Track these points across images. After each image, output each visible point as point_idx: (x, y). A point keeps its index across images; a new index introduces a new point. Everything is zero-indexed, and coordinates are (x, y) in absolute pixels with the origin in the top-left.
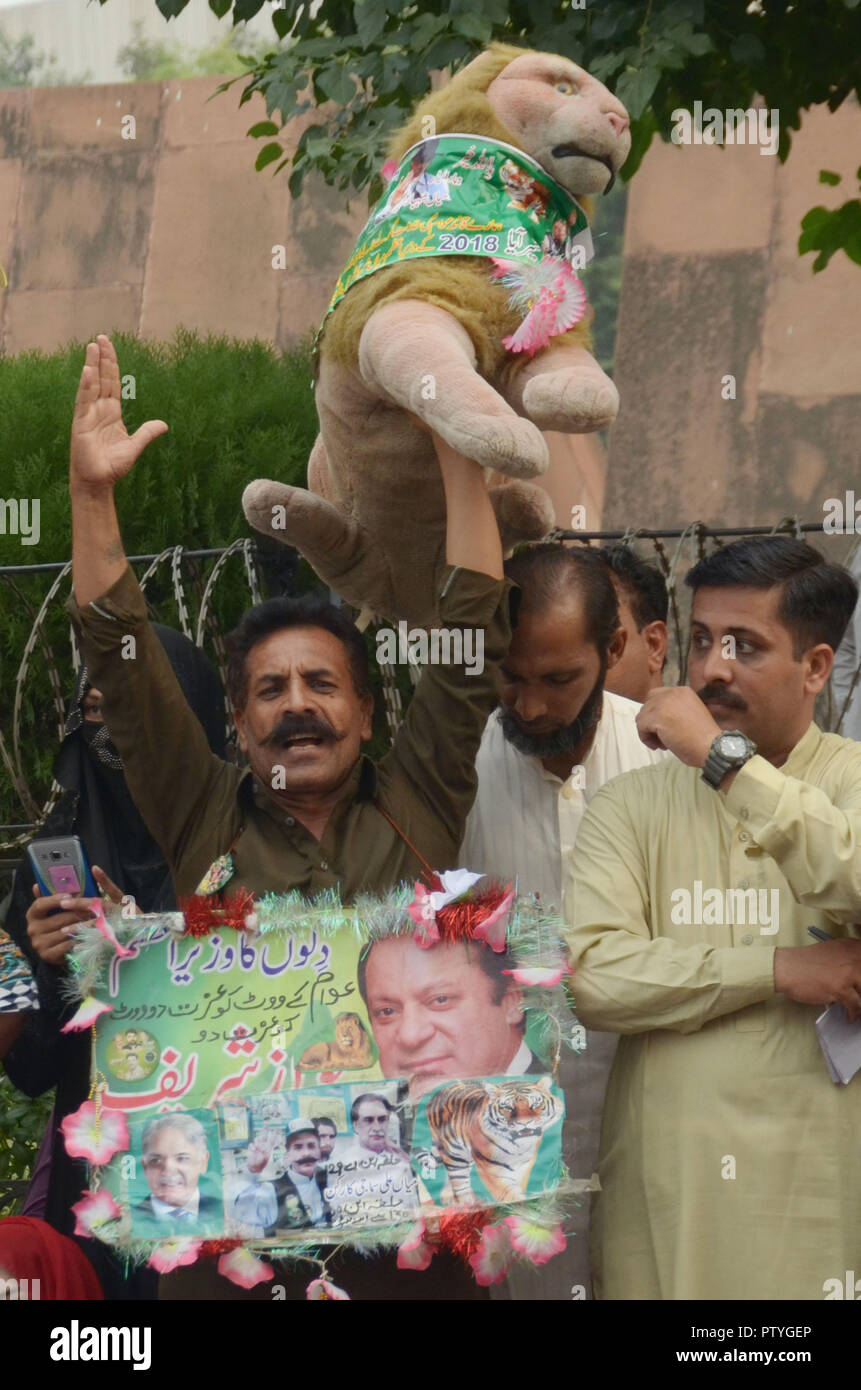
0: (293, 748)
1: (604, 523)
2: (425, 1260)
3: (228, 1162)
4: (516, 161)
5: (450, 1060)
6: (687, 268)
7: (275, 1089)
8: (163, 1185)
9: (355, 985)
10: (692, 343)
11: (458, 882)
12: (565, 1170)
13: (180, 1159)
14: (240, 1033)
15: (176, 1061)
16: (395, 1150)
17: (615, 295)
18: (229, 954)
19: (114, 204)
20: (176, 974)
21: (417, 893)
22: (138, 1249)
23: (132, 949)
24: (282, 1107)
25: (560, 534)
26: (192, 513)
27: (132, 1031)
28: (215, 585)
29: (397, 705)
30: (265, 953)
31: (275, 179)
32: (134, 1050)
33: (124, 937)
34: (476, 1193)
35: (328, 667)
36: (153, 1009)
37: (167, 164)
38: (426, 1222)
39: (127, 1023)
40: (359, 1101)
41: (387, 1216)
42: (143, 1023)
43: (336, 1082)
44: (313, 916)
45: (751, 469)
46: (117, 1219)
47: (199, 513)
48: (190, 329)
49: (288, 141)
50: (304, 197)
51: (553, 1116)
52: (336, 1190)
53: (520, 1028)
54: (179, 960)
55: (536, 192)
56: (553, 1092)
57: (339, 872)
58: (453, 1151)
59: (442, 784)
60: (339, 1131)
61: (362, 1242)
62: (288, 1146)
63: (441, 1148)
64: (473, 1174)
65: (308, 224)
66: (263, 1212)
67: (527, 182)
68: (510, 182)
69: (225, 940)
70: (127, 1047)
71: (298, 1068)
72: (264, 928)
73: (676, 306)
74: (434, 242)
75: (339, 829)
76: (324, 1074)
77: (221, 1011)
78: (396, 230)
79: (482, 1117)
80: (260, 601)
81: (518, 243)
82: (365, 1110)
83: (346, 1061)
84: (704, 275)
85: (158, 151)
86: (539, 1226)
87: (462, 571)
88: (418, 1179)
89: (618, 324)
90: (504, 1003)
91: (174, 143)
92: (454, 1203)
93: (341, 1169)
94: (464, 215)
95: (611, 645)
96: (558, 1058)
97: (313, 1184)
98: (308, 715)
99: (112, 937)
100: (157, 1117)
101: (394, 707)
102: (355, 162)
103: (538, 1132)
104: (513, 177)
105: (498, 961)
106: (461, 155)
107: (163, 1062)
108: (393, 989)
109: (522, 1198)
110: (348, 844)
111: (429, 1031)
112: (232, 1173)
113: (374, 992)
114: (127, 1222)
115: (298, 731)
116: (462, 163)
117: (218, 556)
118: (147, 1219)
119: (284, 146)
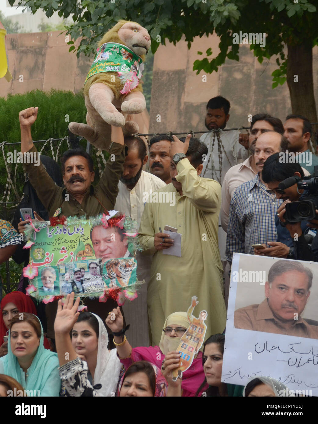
0: (74, 183)
1: (149, 132)
2: (106, 300)
3: (61, 278)
4: (124, 48)
5: (111, 254)
6: (168, 74)
7: (71, 261)
8: (46, 284)
9: (89, 237)
10: (169, 91)
11: (113, 213)
12: (137, 279)
13: (50, 277)
14: (63, 249)
15: (49, 255)
16: (99, 275)
17: (151, 80)
18: (61, 230)
19: (37, 60)
20: (49, 235)
21: (103, 216)
22: (40, 298)
23: (39, 229)
24: (73, 265)
25: (139, 135)
26: (55, 130)
27: (39, 248)
28: (60, 147)
30: (69, 230)
31: (73, 54)
32: (39, 252)
33: (37, 227)
34: (117, 285)
35: (83, 165)
36: (44, 243)
37: (49, 50)
38: (106, 292)
39: (37, 247)
40: (90, 264)
41: (97, 290)
42: (41, 246)
43: (85, 259)
44: (80, 221)
45: (182, 119)
46: (36, 291)
47: (56, 130)
48: (54, 88)
49: (76, 45)
50: (80, 58)
51: (135, 267)
52: (85, 284)
53: (127, 247)
54: (49, 232)
55: (129, 55)
56: (135, 261)
57: (85, 211)
58: (112, 275)
59: (110, 192)
60: (86, 271)
61: (91, 296)
62: (74, 274)
63: (109, 274)
64: (116, 280)
65: (81, 64)
66: (69, 289)
67: (127, 53)
68: (123, 53)
69: (60, 227)
70: (38, 252)
71: (76, 256)
72: (69, 224)
73: (165, 82)
74: (105, 69)
75: (85, 201)
76: (82, 258)
77: (59, 243)
78: (97, 65)
79: (118, 267)
81: (124, 68)
82: (92, 266)
83: (87, 255)
84: (171, 75)
85: (47, 48)
86: (132, 292)
87: (114, 143)
88: (104, 281)
89: (152, 86)
90: (123, 241)
91: (50, 46)
92: (112, 287)
93: (86, 279)
94: (112, 62)
95: (144, 159)
96: (136, 253)
97: (80, 283)
98: (77, 175)
99: (34, 227)
100: (44, 268)
102: (91, 50)
103: (131, 270)
104: (123, 52)
105: (122, 232)
106: (112, 48)
107: (46, 255)
108: (98, 238)
109: (127, 286)
110: (88, 205)
111: (106, 248)
112: (62, 281)
113: (94, 239)
114: (38, 292)
115: (75, 179)
116: (112, 49)
117: (61, 140)
118: (42, 291)
119: (75, 46)
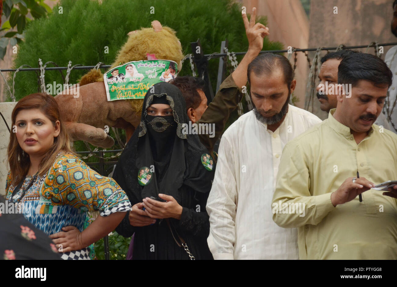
29: (241, 108)
80: (195, 75)
95: (291, 85)
101: (240, 108)
